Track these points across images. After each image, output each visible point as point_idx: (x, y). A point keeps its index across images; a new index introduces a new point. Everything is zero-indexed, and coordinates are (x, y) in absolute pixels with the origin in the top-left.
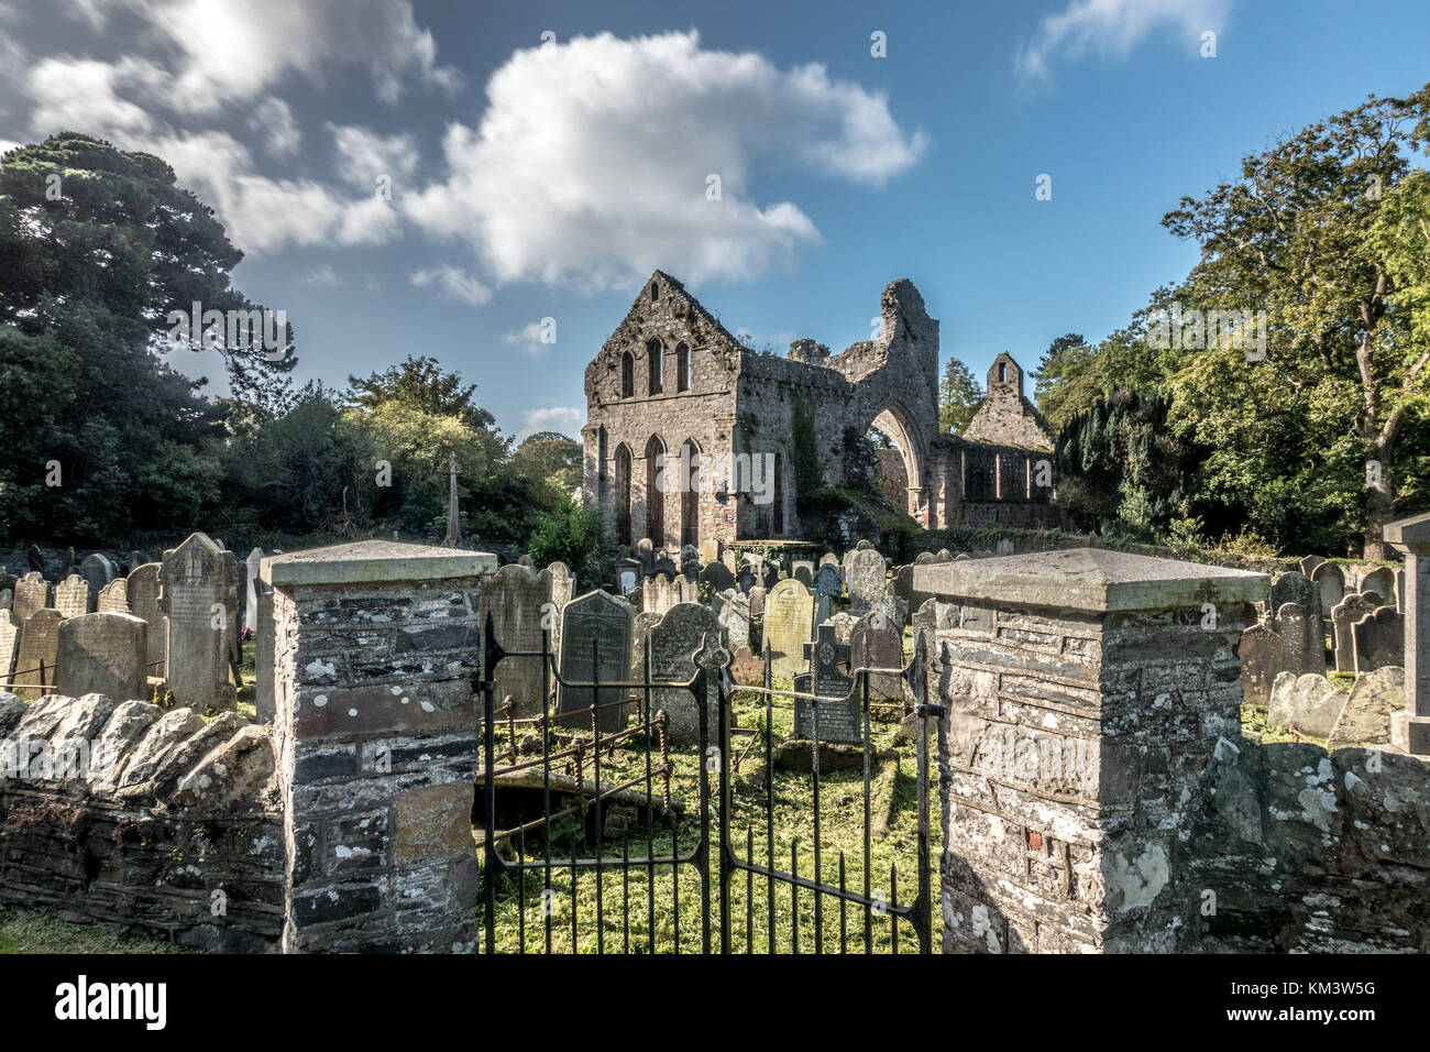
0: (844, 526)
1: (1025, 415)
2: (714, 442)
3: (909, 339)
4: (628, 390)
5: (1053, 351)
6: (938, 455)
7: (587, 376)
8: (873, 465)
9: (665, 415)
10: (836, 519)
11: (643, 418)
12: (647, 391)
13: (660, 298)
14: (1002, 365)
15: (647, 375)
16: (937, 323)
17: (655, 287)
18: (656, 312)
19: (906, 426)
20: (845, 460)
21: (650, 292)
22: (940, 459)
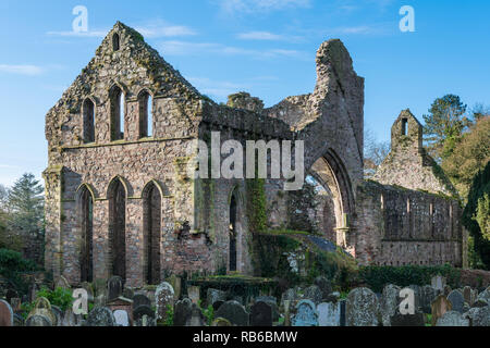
0: (293, 264)
1: (424, 165)
2: (177, 185)
3: (340, 94)
4: (90, 135)
5: (434, 109)
6: (362, 199)
7: (47, 122)
8: (313, 207)
9: (126, 159)
10: (286, 256)
11: (103, 162)
12: (109, 135)
13: (122, 48)
14: (405, 120)
15: (109, 120)
16: (362, 80)
17: (116, 37)
18: (117, 61)
19: (336, 173)
20: (288, 202)
21: (110, 42)
22: (365, 203)
